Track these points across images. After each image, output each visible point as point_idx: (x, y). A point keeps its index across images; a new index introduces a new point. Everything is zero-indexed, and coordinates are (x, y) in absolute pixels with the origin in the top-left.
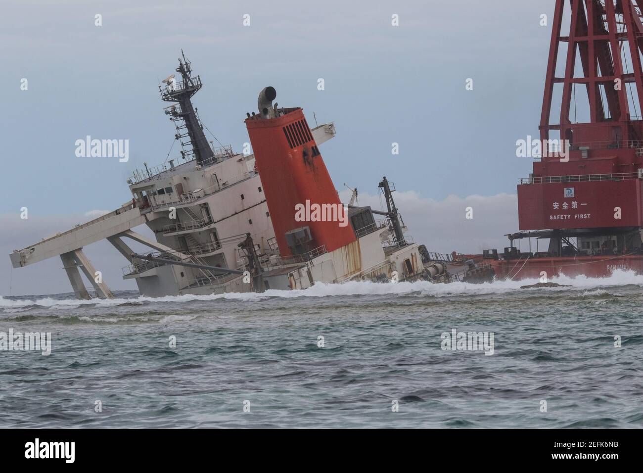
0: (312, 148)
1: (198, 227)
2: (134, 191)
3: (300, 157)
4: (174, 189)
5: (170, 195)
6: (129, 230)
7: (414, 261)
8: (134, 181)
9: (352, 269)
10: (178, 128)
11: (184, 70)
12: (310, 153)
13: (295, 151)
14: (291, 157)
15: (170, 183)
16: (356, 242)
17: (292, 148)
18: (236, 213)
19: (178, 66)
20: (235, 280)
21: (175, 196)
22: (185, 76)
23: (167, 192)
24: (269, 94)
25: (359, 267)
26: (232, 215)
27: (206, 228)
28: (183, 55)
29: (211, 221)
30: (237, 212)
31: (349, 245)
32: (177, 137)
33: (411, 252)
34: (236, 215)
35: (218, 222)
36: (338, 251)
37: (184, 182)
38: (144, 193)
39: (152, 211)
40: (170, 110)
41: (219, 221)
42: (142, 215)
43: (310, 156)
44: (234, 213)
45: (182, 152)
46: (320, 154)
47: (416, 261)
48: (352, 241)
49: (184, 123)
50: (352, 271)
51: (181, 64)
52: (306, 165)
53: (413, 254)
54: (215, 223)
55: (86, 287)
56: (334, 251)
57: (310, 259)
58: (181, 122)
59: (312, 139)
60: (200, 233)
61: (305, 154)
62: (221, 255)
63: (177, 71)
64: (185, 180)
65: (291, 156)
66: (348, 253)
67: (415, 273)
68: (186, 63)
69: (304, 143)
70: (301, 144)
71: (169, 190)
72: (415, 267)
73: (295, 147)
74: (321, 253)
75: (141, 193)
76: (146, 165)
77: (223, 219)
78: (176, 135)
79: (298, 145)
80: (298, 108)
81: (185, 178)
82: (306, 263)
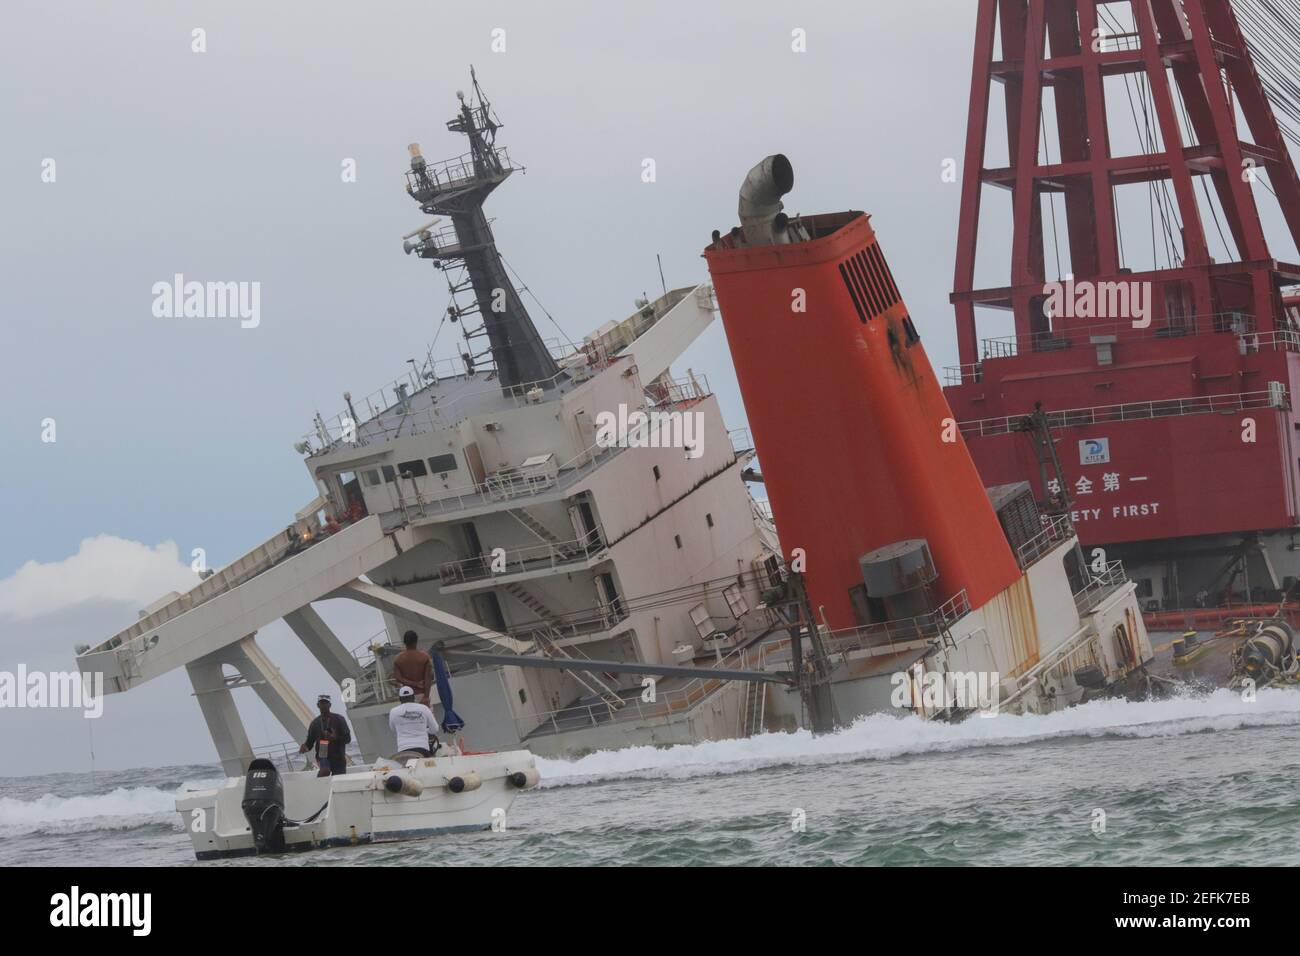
0: (904, 320)
1: (560, 561)
2: (321, 473)
3: (882, 346)
4: (461, 460)
5: (444, 477)
6: (357, 579)
7: (1133, 631)
8: (316, 444)
9: (1023, 656)
10: (453, 290)
11: (472, 125)
12: (902, 337)
13: (872, 329)
14: (866, 347)
15: (450, 444)
16: (1023, 578)
17: (864, 321)
18: (649, 519)
19: (456, 112)
20: (709, 700)
21: (462, 480)
22: (477, 143)
23: (434, 471)
24: (779, 174)
25: (1035, 651)
26: (643, 524)
27: (593, 561)
28: (475, 82)
29: (598, 542)
30: (651, 516)
31: (1011, 588)
32: (455, 314)
33: (1125, 607)
34: (650, 523)
35: (616, 543)
36: (991, 604)
37: (486, 436)
38: (346, 478)
39: (407, 523)
40: (416, 240)
41: (619, 540)
42: (386, 535)
43: (903, 343)
44: (643, 519)
45: (466, 357)
46: (918, 337)
47: (1136, 630)
48: (1015, 578)
49: (466, 274)
50: (1023, 660)
51: (465, 109)
52: (898, 368)
53: (1131, 612)
54: (610, 546)
55: (252, 746)
56: (986, 606)
57: (945, 628)
58: (459, 273)
59: (900, 298)
60: (569, 576)
61: (892, 339)
62: (627, 637)
63: (451, 129)
64: (488, 434)
65: (863, 343)
66: (1011, 609)
67: (1139, 663)
68: (482, 103)
69: (886, 308)
70: (880, 311)
71: (444, 464)
72: (1136, 646)
73: (870, 318)
74: (961, 613)
75: (338, 477)
76: (348, 400)
77: (625, 536)
78: (451, 310)
79: (875, 314)
80: (860, 214)
81: (490, 428)
82: (936, 640)
